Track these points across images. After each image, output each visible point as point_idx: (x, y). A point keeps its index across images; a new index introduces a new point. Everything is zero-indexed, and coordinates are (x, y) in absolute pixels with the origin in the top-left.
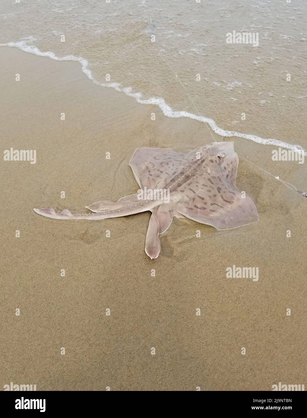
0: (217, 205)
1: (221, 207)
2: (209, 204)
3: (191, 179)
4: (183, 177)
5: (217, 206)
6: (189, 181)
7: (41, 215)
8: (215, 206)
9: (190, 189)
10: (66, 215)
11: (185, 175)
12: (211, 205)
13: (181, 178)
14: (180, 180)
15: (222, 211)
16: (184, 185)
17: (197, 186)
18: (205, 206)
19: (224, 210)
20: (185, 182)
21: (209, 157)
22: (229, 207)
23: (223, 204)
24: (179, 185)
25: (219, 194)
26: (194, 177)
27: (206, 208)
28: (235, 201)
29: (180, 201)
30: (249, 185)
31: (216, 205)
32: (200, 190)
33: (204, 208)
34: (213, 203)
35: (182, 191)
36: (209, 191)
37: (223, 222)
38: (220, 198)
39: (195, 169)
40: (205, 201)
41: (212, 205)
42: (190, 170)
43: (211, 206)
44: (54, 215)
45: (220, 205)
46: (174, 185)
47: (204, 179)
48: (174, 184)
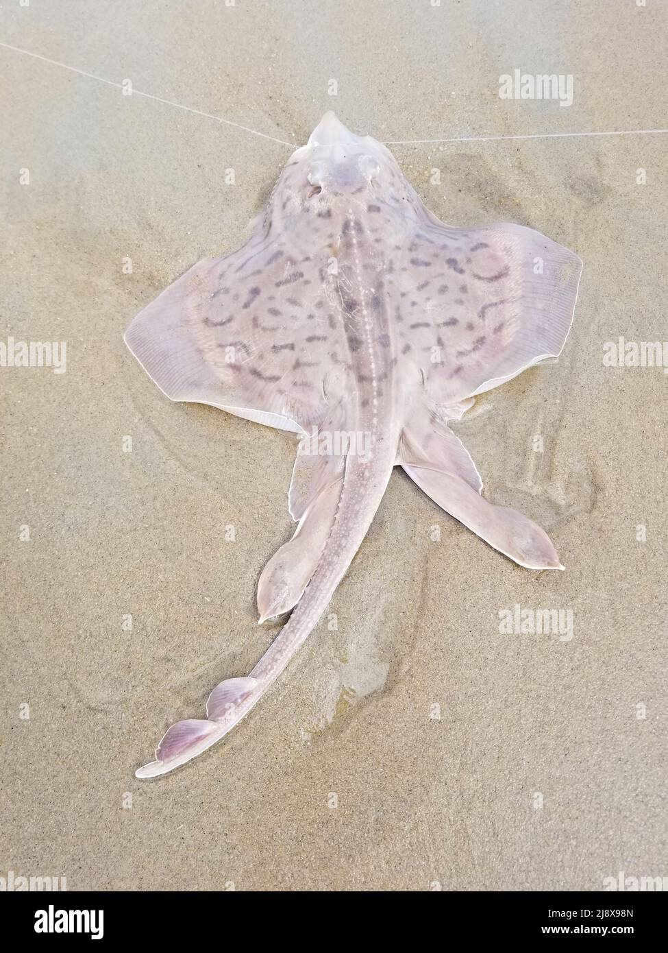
0: (490, 305)
1: (502, 302)
2: (476, 320)
3: (387, 300)
4: (365, 312)
5: (493, 310)
6: (390, 312)
7: (181, 768)
8: (489, 314)
9: (414, 327)
10: (245, 696)
11: (363, 303)
12: (484, 320)
13: (366, 320)
14: (368, 327)
15: (513, 310)
16: (393, 329)
17: (414, 304)
18: (477, 334)
19: (513, 302)
20: (385, 321)
21: (359, 203)
22: (513, 285)
23: (496, 291)
24: (385, 342)
25: (466, 278)
26: (386, 289)
27: (482, 335)
28: (506, 260)
29: (425, 377)
30: (461, 195)
31: (490, 308)
32: (429, 306)
33: (481, 340)
34: (480, 309)
35: (407, 349)
36: (444, 289)
37: (540, 330)
38: (478, 283)
39: (365, 267)
40: (463, 322)
41: (484, 316)
42: (360, 279)
43: (487, 321)
44: (213, 731)
45: (494, 300)
46: (375, 354)
47: (404, 269)
48: (371, 351)
